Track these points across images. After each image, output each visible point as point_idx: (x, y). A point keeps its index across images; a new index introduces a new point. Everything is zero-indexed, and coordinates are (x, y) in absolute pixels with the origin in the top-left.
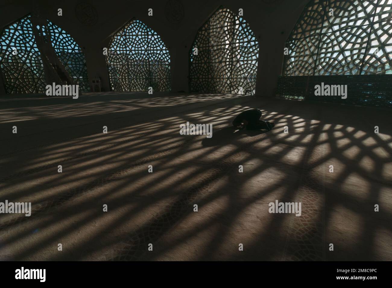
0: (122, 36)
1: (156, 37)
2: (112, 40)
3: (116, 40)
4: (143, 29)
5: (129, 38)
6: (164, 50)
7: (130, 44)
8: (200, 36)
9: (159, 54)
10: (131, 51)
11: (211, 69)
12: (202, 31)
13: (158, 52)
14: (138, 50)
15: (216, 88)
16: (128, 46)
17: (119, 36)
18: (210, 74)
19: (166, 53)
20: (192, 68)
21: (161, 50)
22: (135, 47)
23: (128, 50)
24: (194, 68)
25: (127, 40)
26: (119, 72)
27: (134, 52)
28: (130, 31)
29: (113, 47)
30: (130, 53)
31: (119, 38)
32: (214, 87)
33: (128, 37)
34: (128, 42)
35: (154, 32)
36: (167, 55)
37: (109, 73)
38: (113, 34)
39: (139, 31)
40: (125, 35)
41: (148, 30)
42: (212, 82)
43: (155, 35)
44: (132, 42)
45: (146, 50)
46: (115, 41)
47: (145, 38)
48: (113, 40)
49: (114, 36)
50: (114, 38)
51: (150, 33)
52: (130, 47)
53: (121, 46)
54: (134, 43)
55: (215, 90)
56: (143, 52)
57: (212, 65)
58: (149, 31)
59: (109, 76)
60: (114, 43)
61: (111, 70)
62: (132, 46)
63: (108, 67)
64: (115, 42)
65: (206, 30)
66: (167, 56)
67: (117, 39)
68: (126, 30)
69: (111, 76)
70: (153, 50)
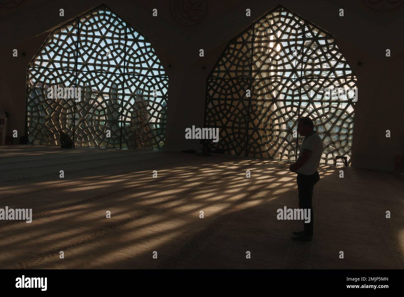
0: (70, 35)
1: (141, 44)
2: (48, 40)
3: (55, 41)
4: (116, 27)
5: (86, 41)
6: (155, 69)
7: (86, 52)
8: (231, 51)
9: (146, 76)
10: (85, 64)
11: (253, 112)
12: (236, 43)
13: (144, 72)
14: (102, 65)
15: (262, 147)
16: (81, 56)
17: (64, 34)
18: (252, 121)
19: (160, 76)
20: (210, 106)
21: (150, 69)
22: (96, 59)
23: (80, 63)
24: (214, 107)
25: (81, 44)
26: (51, 104)
27: (91, 68)
28: (90, 28)
29: (47, 53)
30: (82, 68)
31: (63, 37)
32: (259, 146)
33: (83, 38)
34: (82, 47)
35: (138, 36)
36: (161, 79)
37: (27, 104)
38: (52, 29)
39: (108, 30)
40: (78, 35)
41: (128, 31)
42: (256, 136)
43: (141, 41)
44: (90, 48)
45: (118, 67)
46: (52, 43)
47: (119, 44)
48: (50, 41)
49: (53, 33)
50: (53, 38)
51: (130, 36)
52: (86, 57)
53: (66, 55)
54: (94, 51)
55: (261, 152)
56: (112, 70)
57: (255, 105)
58: (129, 33)
59: (27, 111)
60: (50, 47)
61: (32, 100)
62: (90, 57)
63: (28, 93)
64: (52, 46)
65: (244, 43)
66: (161, 81)
67: (59, 40)
68: (82, 26)
69: (32, 112)
70: (134, 68)
